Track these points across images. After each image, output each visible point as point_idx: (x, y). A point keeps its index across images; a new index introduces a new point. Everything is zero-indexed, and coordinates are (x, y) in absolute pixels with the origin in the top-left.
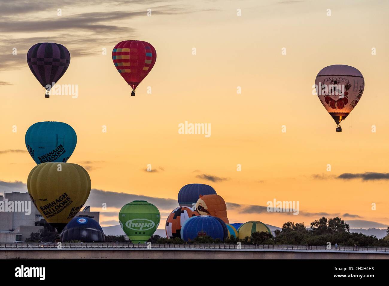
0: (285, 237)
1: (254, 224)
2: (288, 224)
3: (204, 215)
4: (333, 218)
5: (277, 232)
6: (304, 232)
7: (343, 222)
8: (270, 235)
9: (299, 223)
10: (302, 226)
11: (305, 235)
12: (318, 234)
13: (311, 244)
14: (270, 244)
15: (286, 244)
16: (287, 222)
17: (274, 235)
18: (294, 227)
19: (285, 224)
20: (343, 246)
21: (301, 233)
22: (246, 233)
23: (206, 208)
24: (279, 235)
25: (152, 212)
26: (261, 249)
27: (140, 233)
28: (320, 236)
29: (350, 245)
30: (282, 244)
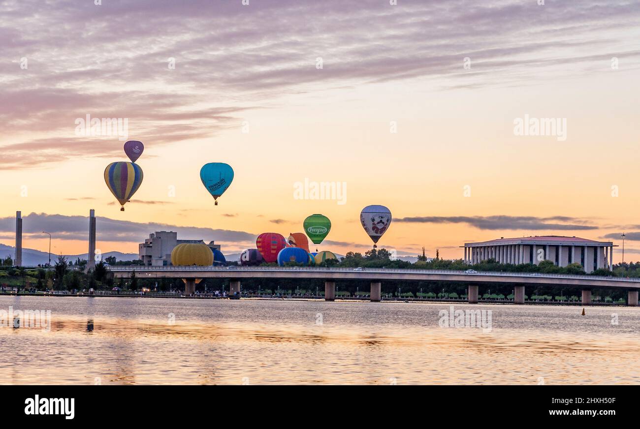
0: (348, 262)
1: (325, 253)
2: (350, 253)
3: (294, 246)
4: (380, 249)
5: (342, 259)
6: (361, 259)
7: (387, 252)
8: (337, 261)
9: (357, 252)
10: (360, 255)
11: (361, 260)
12: (371, 260)
13: (365, 267)
14: (337, 267)
15: (348, 267)
16: (349, 252)
17: (340, 261)
18: (354, 255)
19: (348, 253)
20: (387, 268)
21: (358, 259)
22: (319, 260)
23: (294, 242)
24: (343, 261)
25: (325, 222)
26: (331, 270)
27: (317, 235)
28: (373, 261)
29: (392, 267)
30: (346, 267)
